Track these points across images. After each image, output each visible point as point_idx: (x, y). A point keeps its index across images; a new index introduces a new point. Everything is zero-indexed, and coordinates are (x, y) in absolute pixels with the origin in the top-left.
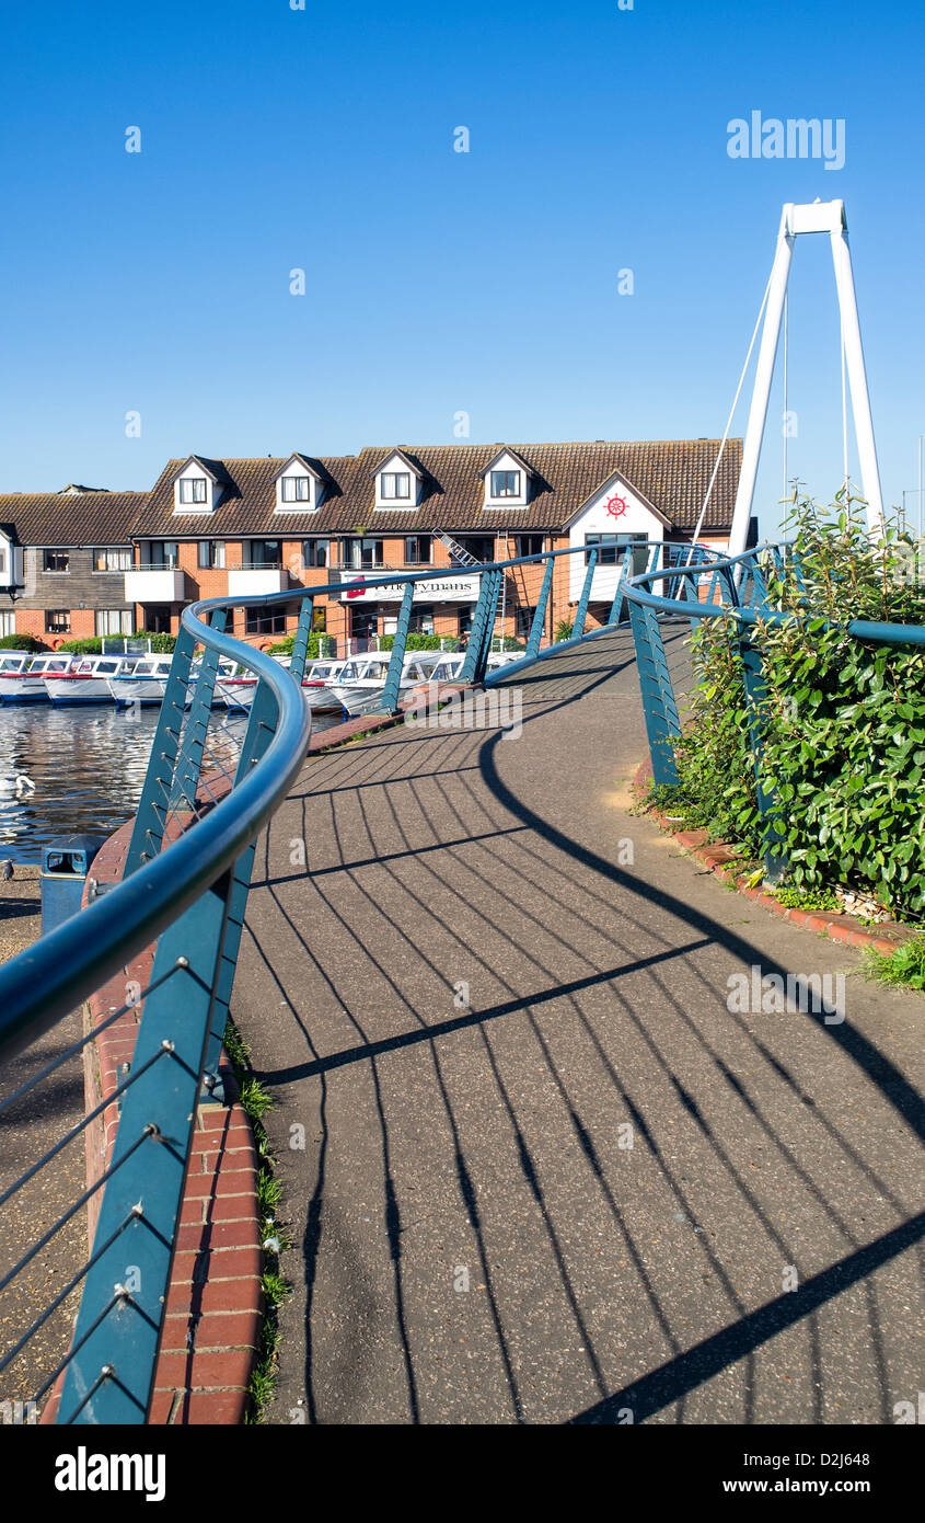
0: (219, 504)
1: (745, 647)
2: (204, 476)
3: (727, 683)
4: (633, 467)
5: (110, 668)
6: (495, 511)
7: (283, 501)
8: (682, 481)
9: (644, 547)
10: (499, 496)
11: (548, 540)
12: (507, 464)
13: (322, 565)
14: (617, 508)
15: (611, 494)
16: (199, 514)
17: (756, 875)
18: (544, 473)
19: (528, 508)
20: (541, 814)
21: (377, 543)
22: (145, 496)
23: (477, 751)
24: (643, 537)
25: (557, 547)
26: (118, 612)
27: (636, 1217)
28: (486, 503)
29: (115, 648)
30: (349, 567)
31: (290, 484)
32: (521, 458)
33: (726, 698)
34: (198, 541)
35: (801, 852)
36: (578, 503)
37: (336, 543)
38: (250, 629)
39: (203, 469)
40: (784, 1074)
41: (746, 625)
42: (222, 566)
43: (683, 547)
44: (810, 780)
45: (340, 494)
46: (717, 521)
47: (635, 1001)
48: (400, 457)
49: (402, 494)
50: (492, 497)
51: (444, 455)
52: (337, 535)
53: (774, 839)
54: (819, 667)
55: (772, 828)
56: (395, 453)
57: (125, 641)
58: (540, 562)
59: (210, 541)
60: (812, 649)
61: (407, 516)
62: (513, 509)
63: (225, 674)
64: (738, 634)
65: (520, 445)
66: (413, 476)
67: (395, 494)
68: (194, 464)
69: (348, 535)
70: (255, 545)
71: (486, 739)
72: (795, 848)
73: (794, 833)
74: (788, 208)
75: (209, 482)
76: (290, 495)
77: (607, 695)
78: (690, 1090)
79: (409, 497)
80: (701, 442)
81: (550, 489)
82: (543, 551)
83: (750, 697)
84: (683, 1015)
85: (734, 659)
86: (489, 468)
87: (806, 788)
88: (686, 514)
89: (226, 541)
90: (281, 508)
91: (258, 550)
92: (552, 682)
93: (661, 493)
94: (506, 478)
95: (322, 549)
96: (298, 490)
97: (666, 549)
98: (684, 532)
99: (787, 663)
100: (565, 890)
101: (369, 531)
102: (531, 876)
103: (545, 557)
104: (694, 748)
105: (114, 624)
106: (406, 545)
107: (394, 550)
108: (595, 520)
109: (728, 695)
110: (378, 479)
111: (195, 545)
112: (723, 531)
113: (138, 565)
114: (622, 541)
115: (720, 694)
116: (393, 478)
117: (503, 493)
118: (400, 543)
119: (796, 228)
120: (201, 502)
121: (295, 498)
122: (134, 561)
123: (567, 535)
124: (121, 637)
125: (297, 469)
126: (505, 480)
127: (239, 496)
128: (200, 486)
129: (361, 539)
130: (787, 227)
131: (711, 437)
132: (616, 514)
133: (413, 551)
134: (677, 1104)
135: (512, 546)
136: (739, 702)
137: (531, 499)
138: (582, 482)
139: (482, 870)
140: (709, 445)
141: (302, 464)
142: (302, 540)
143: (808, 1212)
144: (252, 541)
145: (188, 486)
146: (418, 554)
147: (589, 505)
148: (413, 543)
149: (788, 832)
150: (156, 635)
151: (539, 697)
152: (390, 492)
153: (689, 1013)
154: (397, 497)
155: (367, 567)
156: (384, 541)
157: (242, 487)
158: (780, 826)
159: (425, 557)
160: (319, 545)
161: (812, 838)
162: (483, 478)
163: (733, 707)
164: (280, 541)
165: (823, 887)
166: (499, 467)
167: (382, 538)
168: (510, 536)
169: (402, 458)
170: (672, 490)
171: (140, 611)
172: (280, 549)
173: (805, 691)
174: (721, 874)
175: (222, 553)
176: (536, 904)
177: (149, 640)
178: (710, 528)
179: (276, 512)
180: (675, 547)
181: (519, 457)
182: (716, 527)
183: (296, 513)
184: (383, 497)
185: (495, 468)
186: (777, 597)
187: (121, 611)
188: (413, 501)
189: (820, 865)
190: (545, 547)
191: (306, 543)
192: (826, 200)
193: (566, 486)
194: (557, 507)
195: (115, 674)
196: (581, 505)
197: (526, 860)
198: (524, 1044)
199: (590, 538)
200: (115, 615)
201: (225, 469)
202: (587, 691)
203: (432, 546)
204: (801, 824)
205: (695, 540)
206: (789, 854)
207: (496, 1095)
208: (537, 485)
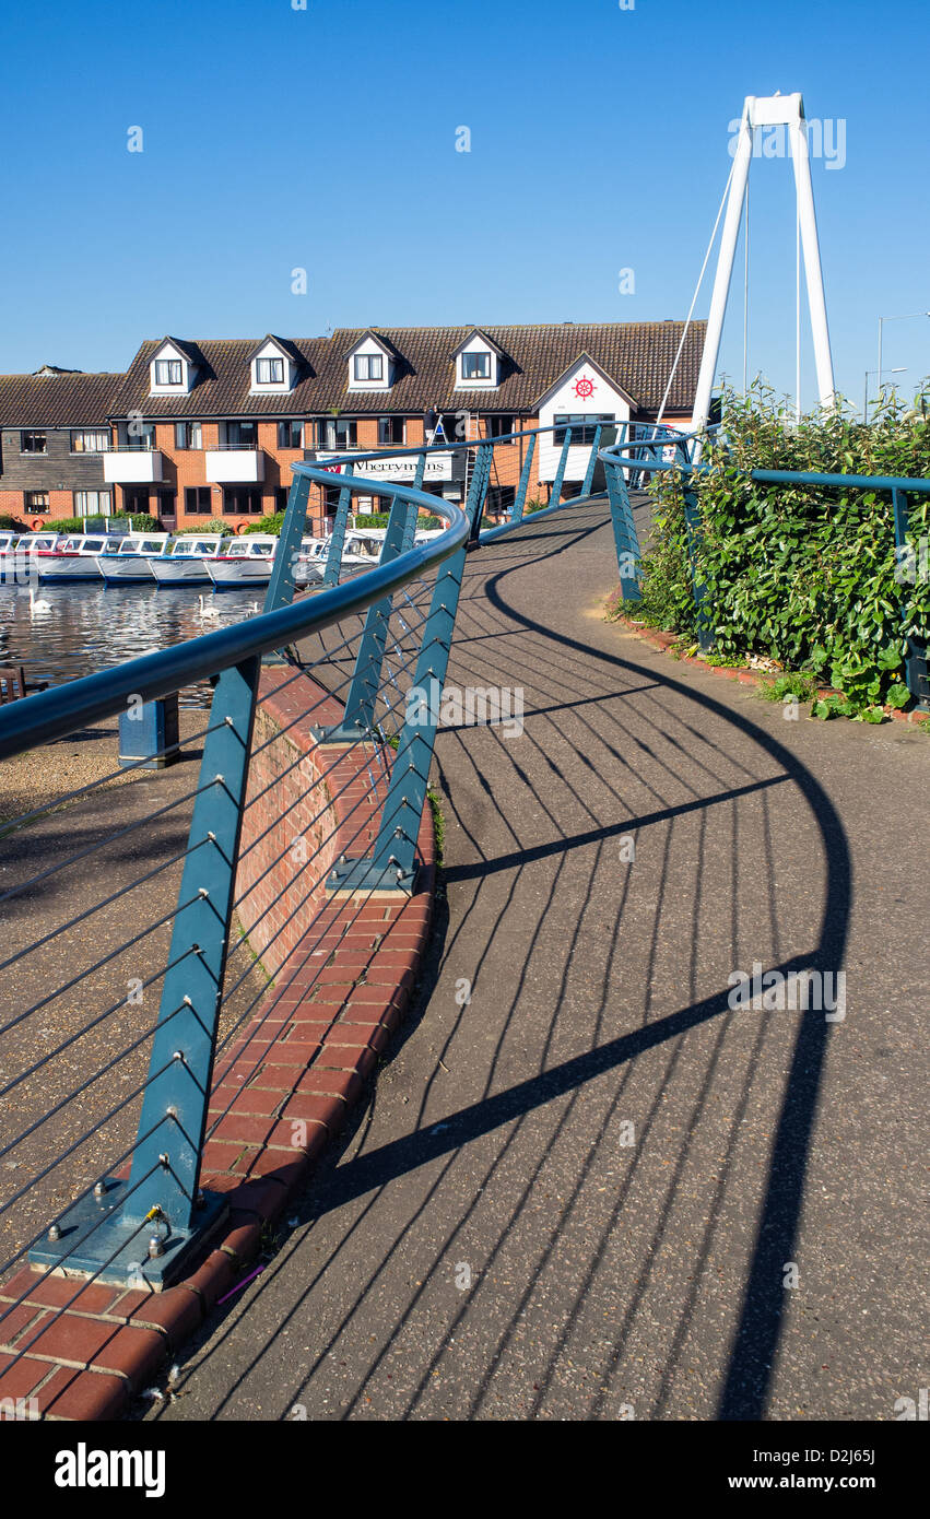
0: (194, 385)
1: (687, 491)
2: (180, 357)
3: (674, 516)
4: (601, 348)
5: (96, 546)
6: (466, 393)
7: (258, 382)
8: (648, 362)
9: (611, 426)
10: (469, 377)
11: (518, 421)
12: (477, 345)
13: (297, 445)
14: (585, 390)
15: (579, 375)
16: (175, 396)
17: (693, 648)
18: (514, 355)
19: (498, 389)
20: (540, 623)
21: (351, 424)
22: (120, 378)
23: (483, 587)
24: (610, 417)
25: (526, 427)
26: (96, 494)
27: (615, 783)
28: (458, 384)
29: (96, 526)
30: (324, 448)
31: (265, 366)
32: (492, 340)
33: (673, 527)
34: (175, 423)
35: (721, 628)
36: (547, 384)
37: (311, 425)
38: (228, 509)
39: (178, 351)
40: (701, 737)
41: (686, 476)
42: (199, 447)
43: (647, 426)
44: (728, 578)
45: (314, 375)
46: (682, 403)
47: (612, 711)
48: (373, 338)
49: (375, 376)
50: (463, 378)
51: (416, 336)
52: (311, 416)
53: (705, 620)
54: (733, 500)
55: (702, 612)
56: (368, 335)
57: (107, 520)
58: (510, 442)
59: (187, 422)
60: (729, 490)
61: (380, 398)
62: (484, 390)
63: (207, 552)
64: (682, 482)
65: (490, 327)
66: (386, 358)
67: (368, 375)
68: (169, 346)
69: (322, 416)
70: (231, 426)
71: (487, 580)
72: (718, 626)
73: (717, 615)
74: (749, 100)
75: (185, 363)
76: (265, 376)
77: (583, 550)
78: (645, 742)
79: (382, 379)
80: (667, 324)
81: (520, 371)
82: (513, 432)
83: (689, 525)
84: (642, 716)
85: (679, 499)
86: (459, 350)
87: (725, 583)
88: (652, 396)
89: (203, 422)
90: (256, 389)
91: (234, 432)
92: (535, 541)
93: (628, 375)
94: (477, 360)
95: (298, 430)
96: (273, 371)
97: (632, 428)
98: (651, 413)
99: (713, 498)
100: (562, 661)
101: (343, 412)
102: (537, 655)
103: (515, 437)
104: (652, 568)
105: (93, 505)
106: (379, 425)
107: (368, 432)
108: (564, 402)
109: (675, 525)
110: (351, 360)
111: (172, 426)
112: (686, 412)
113: (116, 446)
114: (591, 422)
115: (669, 524)
116: (366, 359)
117: (474, 375)
118: (374, 424)
119: (757, 120)
120: (177, 383)
121: (269, 380)
122: (111, 442)
123: (536, 416)
124: (101, 518)
125: (271, 351)
126: (476, 362)
127: (214, 378)
128: (175, 368)
129: (335, 420)
130: (748, 119)
131: (676, 319)
132: (584, 396)
133: (387, 431)
134: (637, 747)
135: (483, 427)
136: (681, 529)
137: (501, 380)
138: (550, 363)
139: (502, 651)
140: (674, 327)
141: (276, 345)
142: (277, 421)
143: (707, 780)
144: (228, 422)
145: (164, 368)
146: (391, 436)
147: (557, 387)
148: (386, 425)
149: (713, 615)
150: (136, 515)
151: (526, 552)
152: (363, 373)
153: (646, 715)
154: (371, 379)
155: (341, 448)
156: (359, 423)
157: (217, 368)
158: (708, 611)
159: (398, 438)
160: (294, 427)
161: (729, 618)
162: (455, 360)
163: (679, 533)
164: (256, 423)
165: (738, 653)
166: (469, 349)
167: (356, 419)
168: (481, 417)
169: (375, 340)
170: (638, 371)
171: (119, 492)
172: (255, 431)
173: (725, 517)
174: (670, 651)
175: (199, 435)
176: (543, 668)
177: (130, 520)
178: (675, 409)
179: (251, 393)
180: (641, 426)
181: (489, 338)
182: (680, 408)
183: (271, 394)
184: (356, 379)
185: (465, 351)
186: (709, 456)
187: (99, 492)
188: (386, 382)
189: (735, 637)
190: (515, 427)
191: (281, 424)
192: (786, 92)
193: (535, 368)
194: (526, 388)
195: (101, 552)
196: (549, 387)
197: (532, 646)
198: (545, 727)
199: (559, 419)
200: (93, 496)
201: (199, 350)
202: (566, 547)
203: (404, 427)
204: (722, 608)
205: (659, 421)
206: (714, 629)
207: (531, 744)
208: (507, 367)
